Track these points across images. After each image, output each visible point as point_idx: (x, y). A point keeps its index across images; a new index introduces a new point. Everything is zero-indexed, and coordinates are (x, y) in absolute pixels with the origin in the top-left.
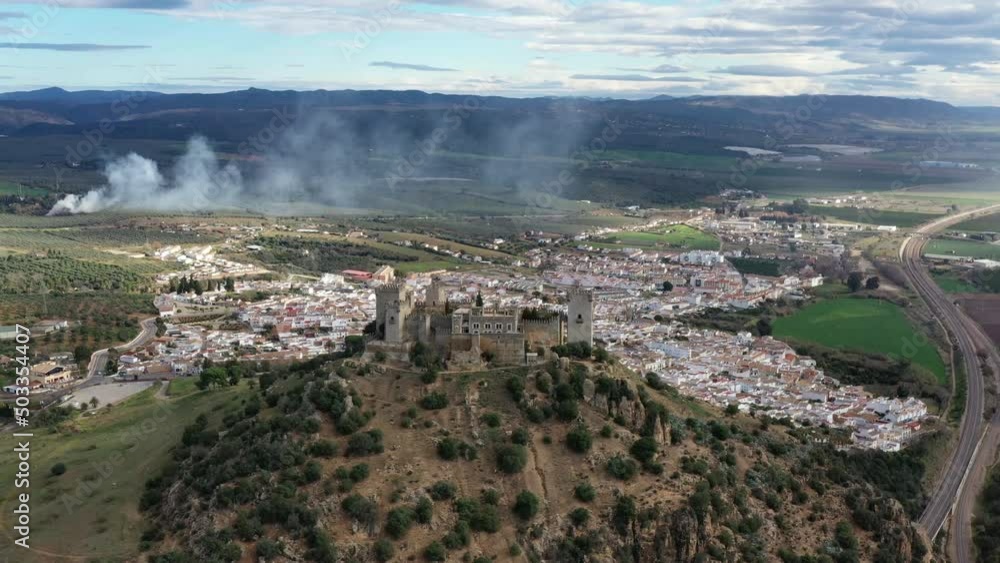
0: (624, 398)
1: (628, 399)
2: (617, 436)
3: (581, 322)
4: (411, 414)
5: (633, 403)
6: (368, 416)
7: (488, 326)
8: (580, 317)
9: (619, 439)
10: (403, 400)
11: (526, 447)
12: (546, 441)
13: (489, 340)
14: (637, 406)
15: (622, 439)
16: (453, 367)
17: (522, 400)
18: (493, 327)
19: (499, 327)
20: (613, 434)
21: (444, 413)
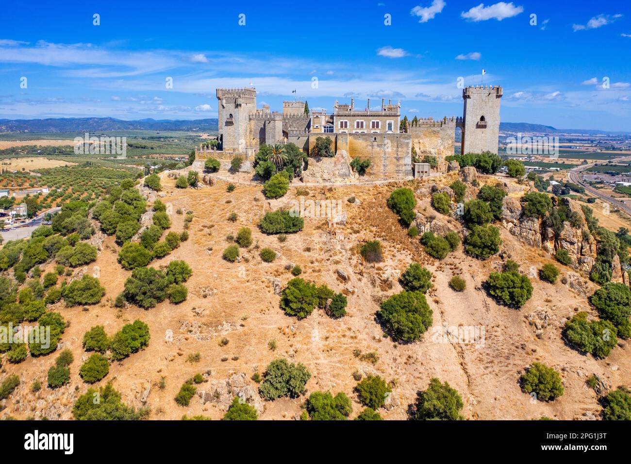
0: (567, 224)
1: (573, 225)
2: (564, 281)
3: (485, 127)
4: (243, 240)
5: (579, 232)
6: (174, 243)
7: (360, 125)
8: (482, 118)
9: (567, 286)
10: (233, 219)
11: (427, 296)
12: (457, 286)
13: (361, 143)
14: (585, 238)
15: (572, 285)
16: (310, 178)
17: (413, 224)
18: (368, 127)
19: (375, 125)
20: (559, 278)
21: (294, 241)
